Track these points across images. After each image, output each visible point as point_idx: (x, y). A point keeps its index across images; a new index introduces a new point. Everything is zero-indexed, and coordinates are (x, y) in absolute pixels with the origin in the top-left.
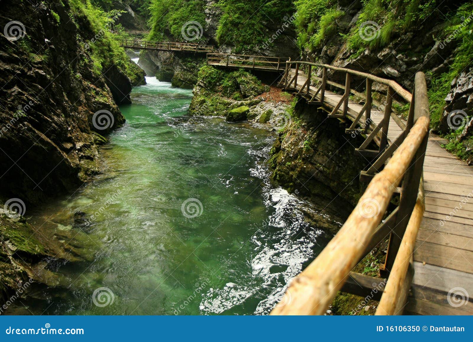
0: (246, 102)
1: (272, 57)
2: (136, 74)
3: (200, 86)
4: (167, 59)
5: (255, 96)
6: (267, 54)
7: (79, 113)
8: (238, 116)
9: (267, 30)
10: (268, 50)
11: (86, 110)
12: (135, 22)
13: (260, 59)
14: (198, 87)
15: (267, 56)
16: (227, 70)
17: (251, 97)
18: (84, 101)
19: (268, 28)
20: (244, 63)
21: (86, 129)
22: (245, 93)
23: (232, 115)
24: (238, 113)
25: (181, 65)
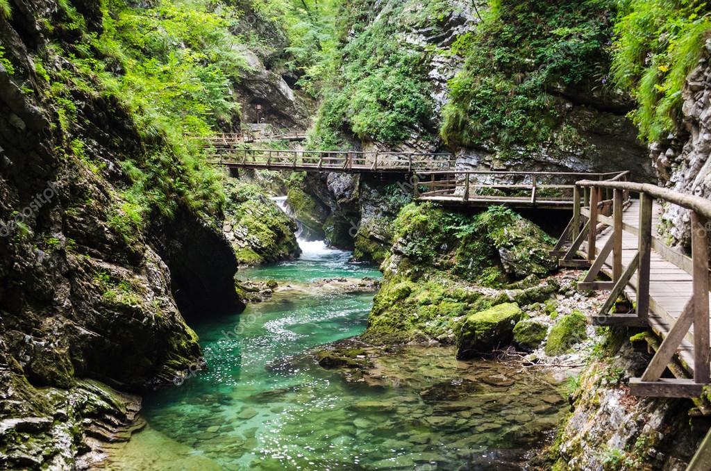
0: (515, 292)
1: (584, 171)
2: (273, 228)
3: (398, 253)
4: (345, 190)
5: (539, 276)
6: (570, 166)
7: (38, 336)
8: (488, 333)
9: (568, 106)
10: (573, 155)
11: (67, 326)
12: (295, 112)
13: (552, 179)
14: (394, 257)
15: (571, 170)
16: (468, 210)
17: (529, 278)
18: (67, 303)
19: (569, 99)
20: (508, 192)
21: (59, 378)
22: (511, 268)
23: (473, 330)
24: (487, 324)
25: (375, 204)
